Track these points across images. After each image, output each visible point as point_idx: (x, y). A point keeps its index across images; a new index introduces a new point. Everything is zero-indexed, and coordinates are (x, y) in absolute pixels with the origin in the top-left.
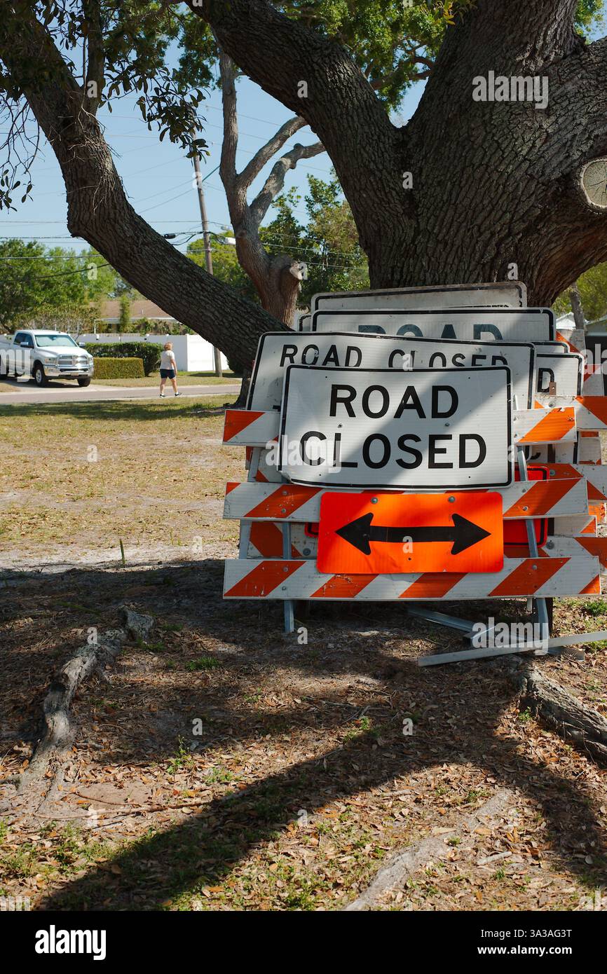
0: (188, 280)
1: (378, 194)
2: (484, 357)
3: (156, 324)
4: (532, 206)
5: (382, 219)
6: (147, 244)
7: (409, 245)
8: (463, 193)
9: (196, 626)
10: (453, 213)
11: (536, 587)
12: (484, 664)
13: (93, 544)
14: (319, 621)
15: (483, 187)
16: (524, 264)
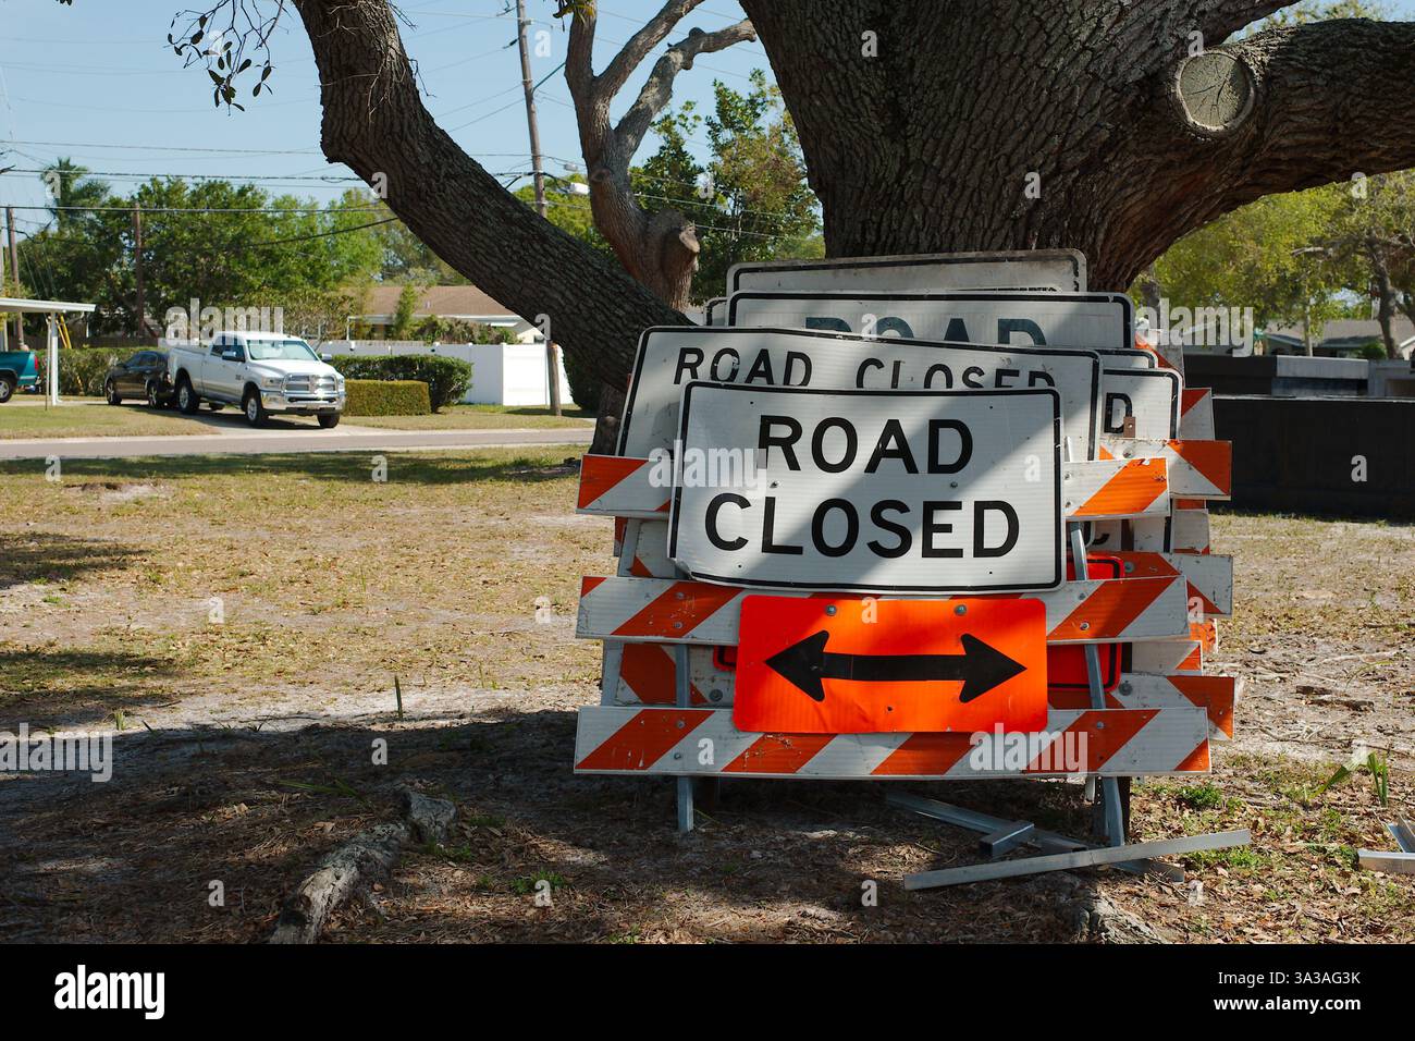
0: (522, 239)
1: (841, 100)
2: (1015, 373)
3: (451, 327)
4: (1096, 125)
5: (847, 143)
6: (455, 177)
7: (893, 185)
8: (982, 101)
9: (526, 819)
10: (965, 135)
11: (1101, 758)
12: (1015, 888)
13: (347, 685)
14: (735, 814)
15: (1016, 91)
16: (1083, 220)
